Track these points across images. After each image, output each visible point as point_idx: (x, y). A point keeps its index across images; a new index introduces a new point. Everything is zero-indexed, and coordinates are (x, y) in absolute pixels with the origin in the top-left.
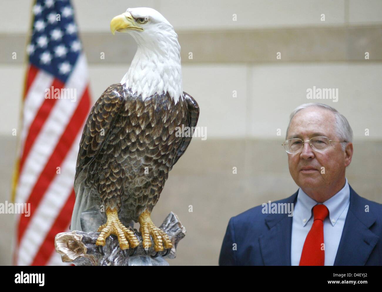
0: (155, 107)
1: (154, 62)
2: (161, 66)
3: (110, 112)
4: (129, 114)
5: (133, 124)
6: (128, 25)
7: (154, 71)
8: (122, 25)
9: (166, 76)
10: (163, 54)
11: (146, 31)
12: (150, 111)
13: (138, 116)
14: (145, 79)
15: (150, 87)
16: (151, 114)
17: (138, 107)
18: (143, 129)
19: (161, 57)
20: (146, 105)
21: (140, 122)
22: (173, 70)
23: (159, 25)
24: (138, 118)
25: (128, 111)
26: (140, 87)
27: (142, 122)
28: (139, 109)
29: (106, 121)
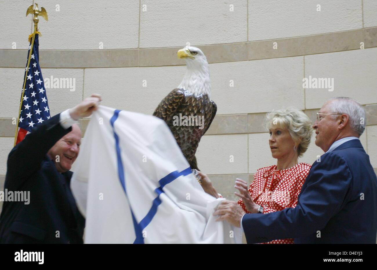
0: (203, 101)
1: (200, 77)
2: (204, 79)
3: (178, 102)
4: (188, 104)
5: (190, 110)
6: (187, 55)
7: (200, 82)
8: (184, 55)
9: (206, 85)
10: (204, 73)
11: (196, 59)
12: (200, 103)
13: (193, 105)
14: (196, 85)
15: (198, 90)
16: (200, 104)
17: (193, 100)
18: (195, 113)
19: (203, 74)
20: (197, 99)
21: (194, 109)
22: (209, 82)
23: (203, 57)
24: (193, 107)
25: (187, 102)
26: (193, 90)
27: (196, 109)
28: (194, 101)
29: (175, 107)
